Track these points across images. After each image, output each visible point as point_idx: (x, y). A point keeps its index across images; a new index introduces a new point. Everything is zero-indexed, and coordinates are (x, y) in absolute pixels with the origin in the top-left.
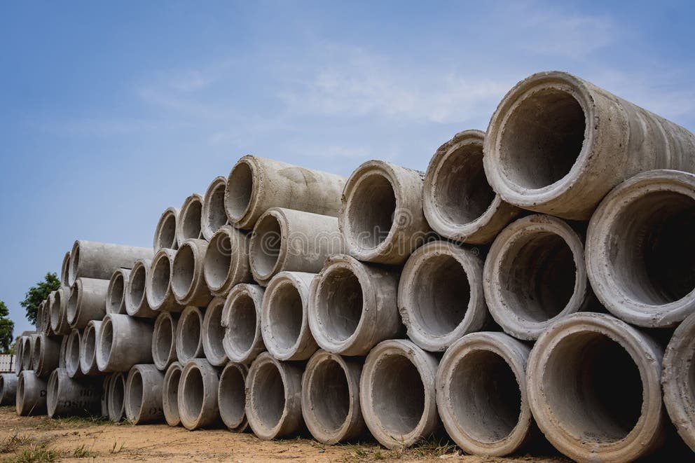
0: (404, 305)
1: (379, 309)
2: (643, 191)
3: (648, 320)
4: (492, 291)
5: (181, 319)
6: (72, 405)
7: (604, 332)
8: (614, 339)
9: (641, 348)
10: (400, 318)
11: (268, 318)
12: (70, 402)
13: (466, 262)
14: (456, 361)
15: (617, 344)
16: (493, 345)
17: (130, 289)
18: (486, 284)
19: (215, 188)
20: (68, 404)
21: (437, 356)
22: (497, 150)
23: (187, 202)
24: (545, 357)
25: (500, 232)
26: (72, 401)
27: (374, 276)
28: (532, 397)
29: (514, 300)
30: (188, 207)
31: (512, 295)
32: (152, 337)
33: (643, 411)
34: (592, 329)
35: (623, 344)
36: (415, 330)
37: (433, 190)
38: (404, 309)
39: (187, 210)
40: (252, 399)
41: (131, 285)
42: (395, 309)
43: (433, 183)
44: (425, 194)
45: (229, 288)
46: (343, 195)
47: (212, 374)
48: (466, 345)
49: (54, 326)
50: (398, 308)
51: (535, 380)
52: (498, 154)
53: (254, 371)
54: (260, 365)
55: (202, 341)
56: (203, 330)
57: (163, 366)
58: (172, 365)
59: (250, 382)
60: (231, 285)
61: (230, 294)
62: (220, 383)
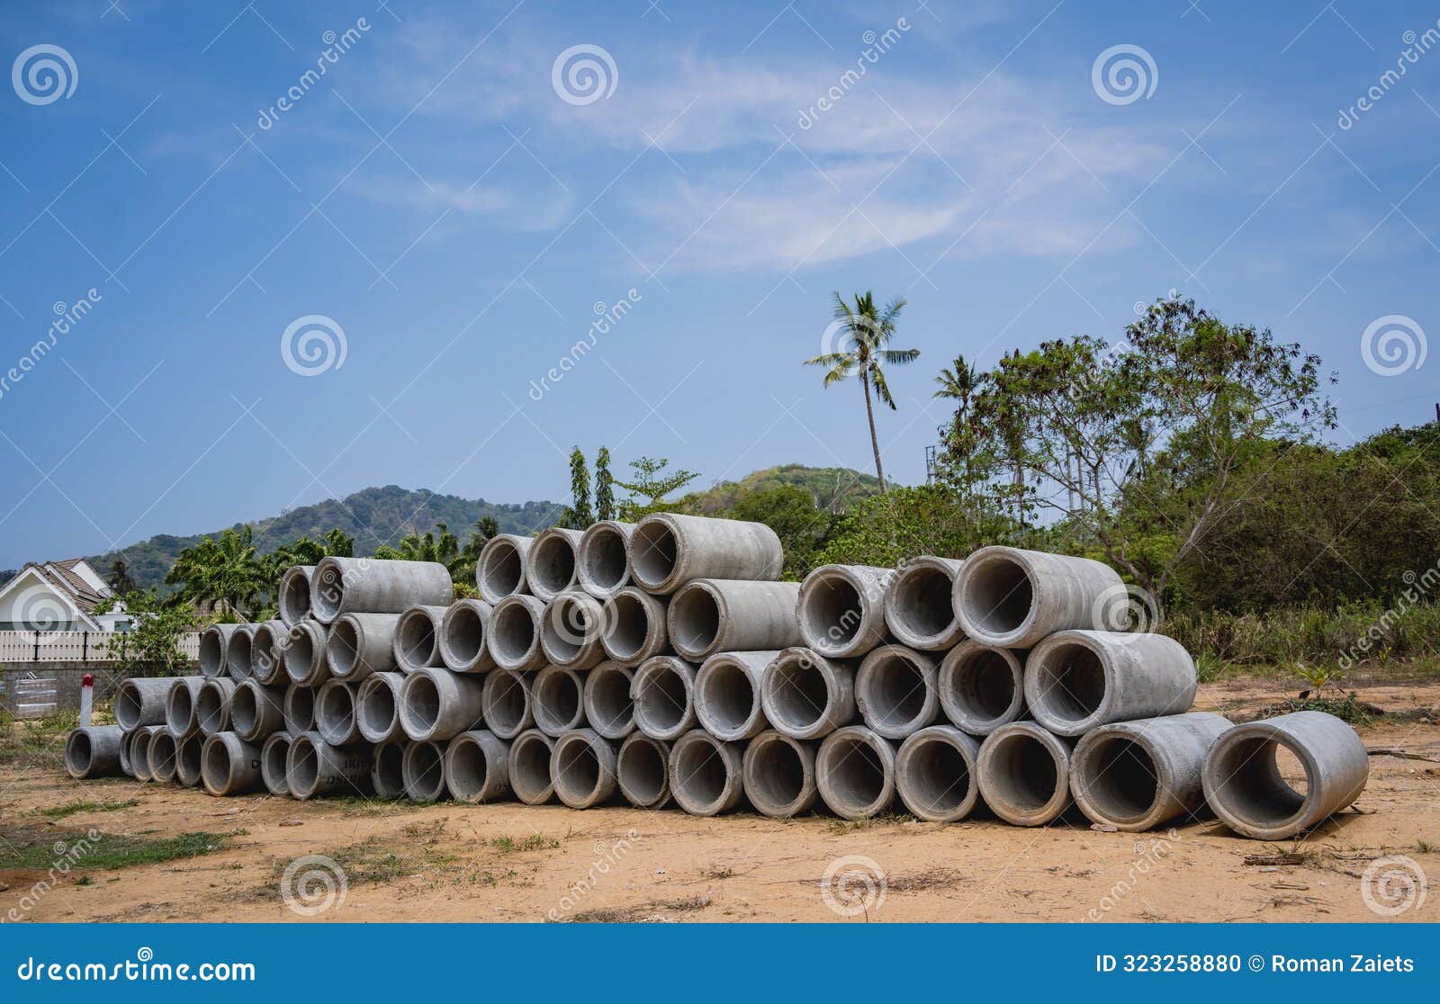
0: (861, 696)
1: (842, 700)
2: (1066, 642)
3: (1063, 732)
4: (945, 693)
5: (538, 679)
6: (336, 781)
7: (1034, 737)
8: (1041, 742)
9: (1058, 749)
10: (856, 707)
11: (703, 697)
12: (333, 778)
13: (924, 667)
14: (914, 748)
15: (1042, 745)
16: (948, 738)
17: (446, 635)
18: (941, 687)
20: (331, 780)
21: (896, 743)
22: (963, 594)
24: (991, 750)
25: (954, 646)
26: (336, 776)
27: (837, 671)
28: (981, 779)
29: (961, 700)
30: (541, 542)
31: (959, 694)
32: (481, 696)
33: (1056, 789)
34: (1027, 734)
35: (1046, 746)
36: (872, 718)
37: (894, 599)
38: (861, 699)
40: (677, 776)
41: (446, 630)
42: (852, 699)
43: (894, 593)
44: (887, 602)
45: (643, 659)
46: (801, 590)
47: (606, 747)
48: (924, 737)
50: (855, 699)
51: (983, 768)
52: (964, 598)
53: (680, 748)
54: (688, 742)
55: (584, 709)
56: (585, 697)
57: (508, 734)
58: (526, 733)
59: (675, 759)
60: (646, 656)
61: (644, 666)
62: (620, 757)
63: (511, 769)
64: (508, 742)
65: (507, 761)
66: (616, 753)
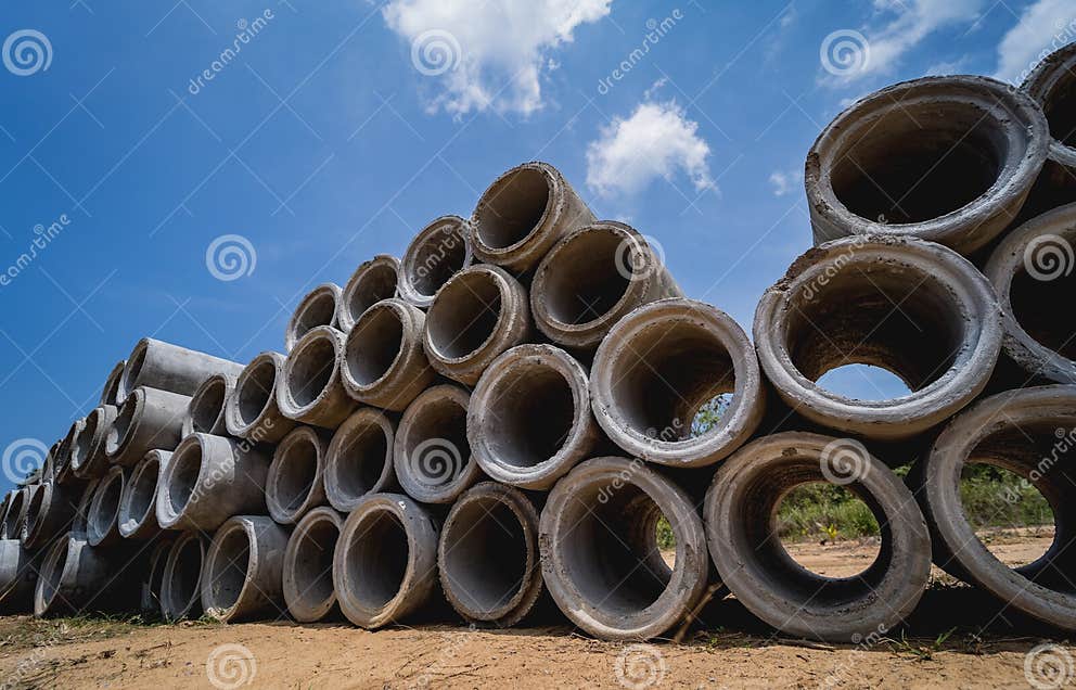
5: (336, 437)
17: (238, 398)
19: (428, 237)
23: (361, 270)
30: (360, 277)
32: (268, 470)
39: (359, 280)
40: (555, 556)
41: (239, 392)
49: (75, 464)
53: (561, 498)
54: (575, 486)
55: (393, 464)
56: (396, 446)
57: (291, 517)
58: (313, 513)
59: (552, 523)
60: (497, 349)
61: (494, 366)
62: (445, 533)
63: (286, 567)
64: (288, 529)
65: (284, 556)
66: (437, 528)
